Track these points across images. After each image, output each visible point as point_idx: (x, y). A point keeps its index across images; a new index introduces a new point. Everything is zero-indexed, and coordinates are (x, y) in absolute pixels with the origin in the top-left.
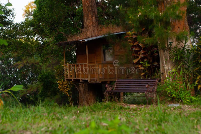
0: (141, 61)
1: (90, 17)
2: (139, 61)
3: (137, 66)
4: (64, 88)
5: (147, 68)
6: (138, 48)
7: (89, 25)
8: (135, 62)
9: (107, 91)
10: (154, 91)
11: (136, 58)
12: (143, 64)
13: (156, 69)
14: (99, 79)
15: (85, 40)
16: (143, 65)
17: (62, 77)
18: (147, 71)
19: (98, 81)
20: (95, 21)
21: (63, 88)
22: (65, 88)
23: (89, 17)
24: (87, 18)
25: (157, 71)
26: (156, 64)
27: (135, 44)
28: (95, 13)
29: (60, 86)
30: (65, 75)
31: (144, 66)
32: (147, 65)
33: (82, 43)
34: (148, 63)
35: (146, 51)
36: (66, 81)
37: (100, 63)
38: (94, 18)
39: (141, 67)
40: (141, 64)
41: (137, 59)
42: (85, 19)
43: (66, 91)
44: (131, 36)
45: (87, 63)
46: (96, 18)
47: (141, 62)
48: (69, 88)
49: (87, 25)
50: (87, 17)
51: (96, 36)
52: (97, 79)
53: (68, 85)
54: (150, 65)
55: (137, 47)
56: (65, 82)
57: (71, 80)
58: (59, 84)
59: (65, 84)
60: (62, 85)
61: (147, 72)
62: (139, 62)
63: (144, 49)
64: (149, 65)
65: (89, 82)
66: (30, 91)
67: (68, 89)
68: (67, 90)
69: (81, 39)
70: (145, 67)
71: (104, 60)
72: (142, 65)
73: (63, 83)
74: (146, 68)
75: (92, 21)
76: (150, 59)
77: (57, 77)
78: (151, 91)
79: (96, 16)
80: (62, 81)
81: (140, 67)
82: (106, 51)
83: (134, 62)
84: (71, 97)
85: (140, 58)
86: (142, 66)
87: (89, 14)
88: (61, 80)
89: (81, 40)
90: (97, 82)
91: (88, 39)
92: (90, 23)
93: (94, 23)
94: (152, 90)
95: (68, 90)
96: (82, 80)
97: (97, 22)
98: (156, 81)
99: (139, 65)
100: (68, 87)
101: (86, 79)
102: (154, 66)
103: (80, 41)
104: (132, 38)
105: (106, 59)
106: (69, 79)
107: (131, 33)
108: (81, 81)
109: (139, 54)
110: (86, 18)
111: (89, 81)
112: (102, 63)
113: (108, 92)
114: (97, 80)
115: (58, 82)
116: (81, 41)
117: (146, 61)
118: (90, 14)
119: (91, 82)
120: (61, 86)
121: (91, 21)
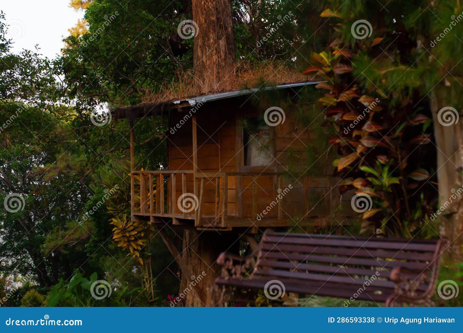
0: (363, 164)
1: (212, 41)
2: (355, 164)
3: (348, 182)
4: (129, 241)
5: (387, 193)
6: (352, 112)
7: (208, 63)
8: (340, 168)
9: (222, 281)
10: (424, 298)
11: (344, 152)
12: (371, 175)
13: (422, 196)
14: (225, 219)
15: (188, 102)
16: (370, 179)
17: (125, 209)
18: (385, 204)
19: (223, 225)
20: (226, 53)
21: (126, 240)
22: (133, 241)
23: (209, 40)
24: (204, 43)
25: (425, 203)
26: (422, 176)
27: (344, 97)
28: (226, 29)
29: (118, 234)
30: (132, 203)
31: (376, 182)
32: (386, 180)
33: (180, 110)
34: (389, 171)
35: (385, 126)
36: (133, 219)
37: (233, 170)
38: (222, 42)
39: (365, 186)
40: (362, 175)
41: (348, 155)
42: (197, 45)
43: (134, 250)
44: (329, 70)
45: (193, 169)
46: (228, 43)
47: (363, 168)
48: (145, 241)
49: (203, 61)
50: (203, 39)
51: (223, 91)
52: (220, 218)
53: (140, 232)
54: (400, 181)
55: (349, 111)
56: (134, 222)
57: (148, 218)
58: (115, 229)
59: (132, 228)
60: (124, 230)
61: (388, 207)
62: (357, 167)
63: (377, 119)
64: (396, 181)
65: (198, 227)
66: (72, 237)
67: (140, 242)
68: (138, 245)
69: (178, 100)
70: (379, 189)
71: (245, 164)
72: (368, 181)
73: (126, 224)
74: (382, 191)
75: (218, 52)
76: (400, 156)
77: (111, 206)
78: (413, 294)
79: (228, 38)
80: (125, 218)
81: (359, 187)
82: (252, 137)
83: (336, 168)
84: (148, 267)
85: (361, 153)
86: (368, 184)
87: (209, 31)
88: (121, 218)
89: (178, 102)
90: (219, 228)
91: (197, 99)
92: (210, 57)
93: (223, 57)
94: (418, 291)
95: (141, 246)
96: (177, 219)
97: (231, 55)
98: (433, 252)
99: (355, 178)
100: (140, 238)
101: (190, 218)
102: (414, 186)
103: (175, 103)
104: (330, 74)
105: (252, 160)
106: (141, 214)
107: (328, 58)
108: (174, 222)
109: (356, 136)
110: (200, 43)
111: (198, 224)
112: (238, 171)
113: (227, 286)
114: (220, 222)
115: (112, 221)
116: (177, 104)
117: (383, 166)
118: (212, 31)
119: (202, 227)
120: (120, 235)
121: (215, 52)
